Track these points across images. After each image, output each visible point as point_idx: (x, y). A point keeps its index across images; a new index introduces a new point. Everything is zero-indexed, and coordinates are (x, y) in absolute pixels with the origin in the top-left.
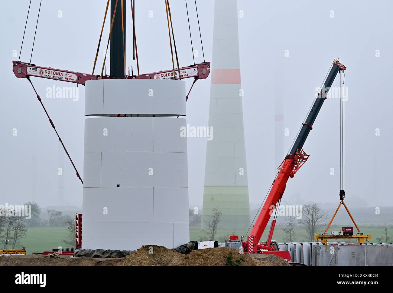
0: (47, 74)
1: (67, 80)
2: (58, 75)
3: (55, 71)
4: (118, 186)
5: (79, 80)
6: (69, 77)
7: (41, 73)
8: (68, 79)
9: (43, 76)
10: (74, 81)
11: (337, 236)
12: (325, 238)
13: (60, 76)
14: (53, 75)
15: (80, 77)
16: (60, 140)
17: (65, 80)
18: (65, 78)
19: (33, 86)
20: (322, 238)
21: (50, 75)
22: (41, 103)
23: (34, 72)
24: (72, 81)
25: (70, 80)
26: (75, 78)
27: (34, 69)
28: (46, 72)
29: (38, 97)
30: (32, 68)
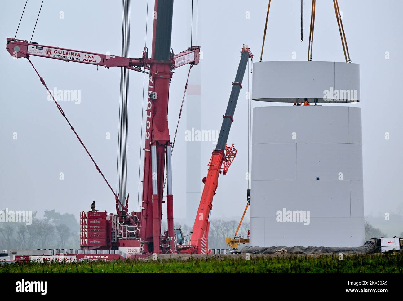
0: (58, 54)
1: (86, 61)
2: (73, 56)
3: (68, 51)
4: (318, 179)
5: (103, 62)
6: (89, 59)
7: (49, 53)
8: (89, 60)
9: (52, 56)
10: (96, 63)
11: (245, 240)
12: (235, 242)
13: (76, 57)
14: (66, 56)
15: (105, 60)
16: (72, 128)
17: (84, 61)
18: (84, 60)
19: (34, 67)
20: (232, 242)
21: (62, 55)
22: (46, 86)
23: (38, 52)
24: (94, 63)
25: (91, 62)
26: (98, 60)
27: (38, 48)
28: (56, 52)
29: (42, 80)
30: (35, 47)
